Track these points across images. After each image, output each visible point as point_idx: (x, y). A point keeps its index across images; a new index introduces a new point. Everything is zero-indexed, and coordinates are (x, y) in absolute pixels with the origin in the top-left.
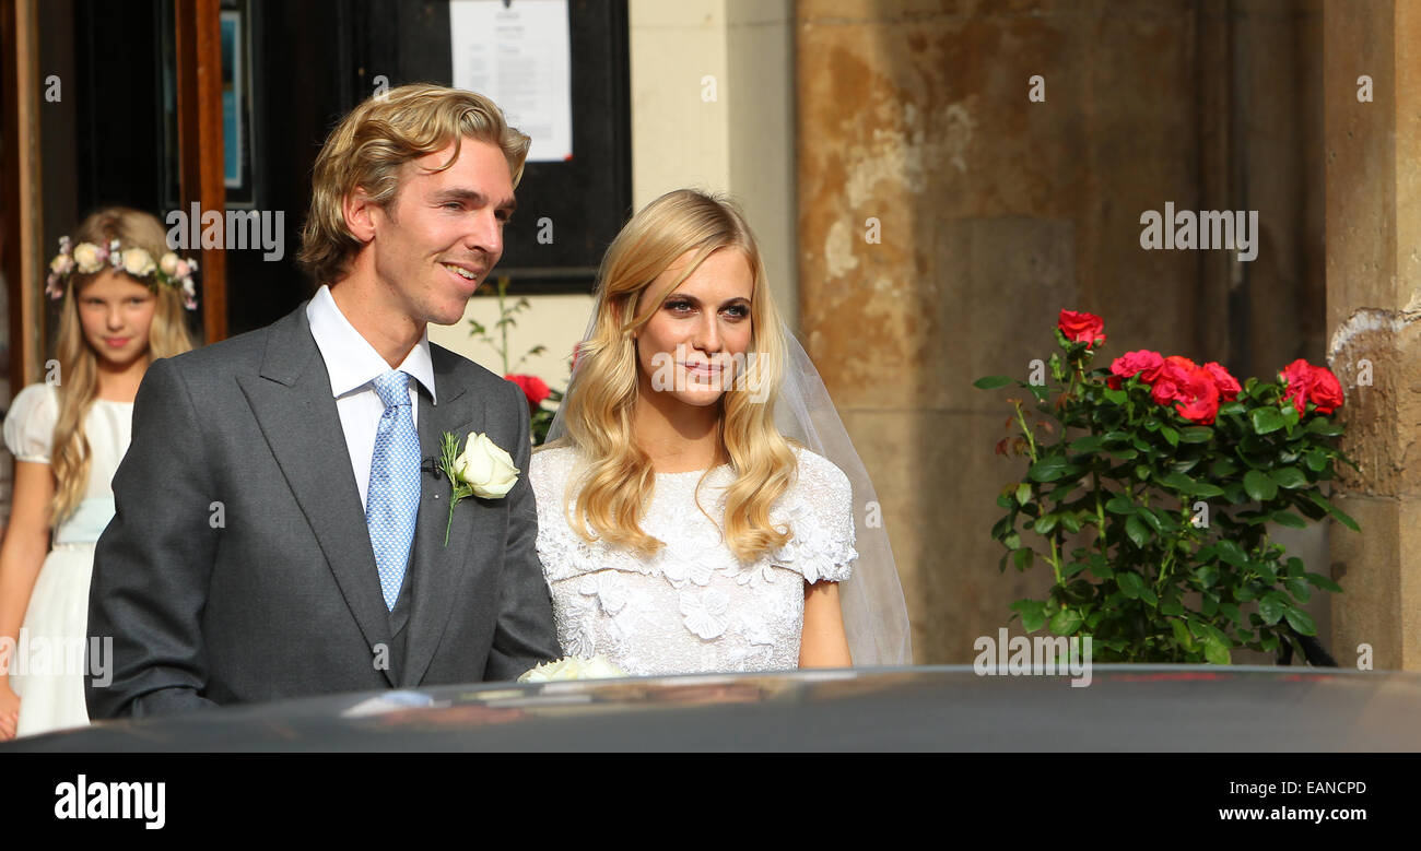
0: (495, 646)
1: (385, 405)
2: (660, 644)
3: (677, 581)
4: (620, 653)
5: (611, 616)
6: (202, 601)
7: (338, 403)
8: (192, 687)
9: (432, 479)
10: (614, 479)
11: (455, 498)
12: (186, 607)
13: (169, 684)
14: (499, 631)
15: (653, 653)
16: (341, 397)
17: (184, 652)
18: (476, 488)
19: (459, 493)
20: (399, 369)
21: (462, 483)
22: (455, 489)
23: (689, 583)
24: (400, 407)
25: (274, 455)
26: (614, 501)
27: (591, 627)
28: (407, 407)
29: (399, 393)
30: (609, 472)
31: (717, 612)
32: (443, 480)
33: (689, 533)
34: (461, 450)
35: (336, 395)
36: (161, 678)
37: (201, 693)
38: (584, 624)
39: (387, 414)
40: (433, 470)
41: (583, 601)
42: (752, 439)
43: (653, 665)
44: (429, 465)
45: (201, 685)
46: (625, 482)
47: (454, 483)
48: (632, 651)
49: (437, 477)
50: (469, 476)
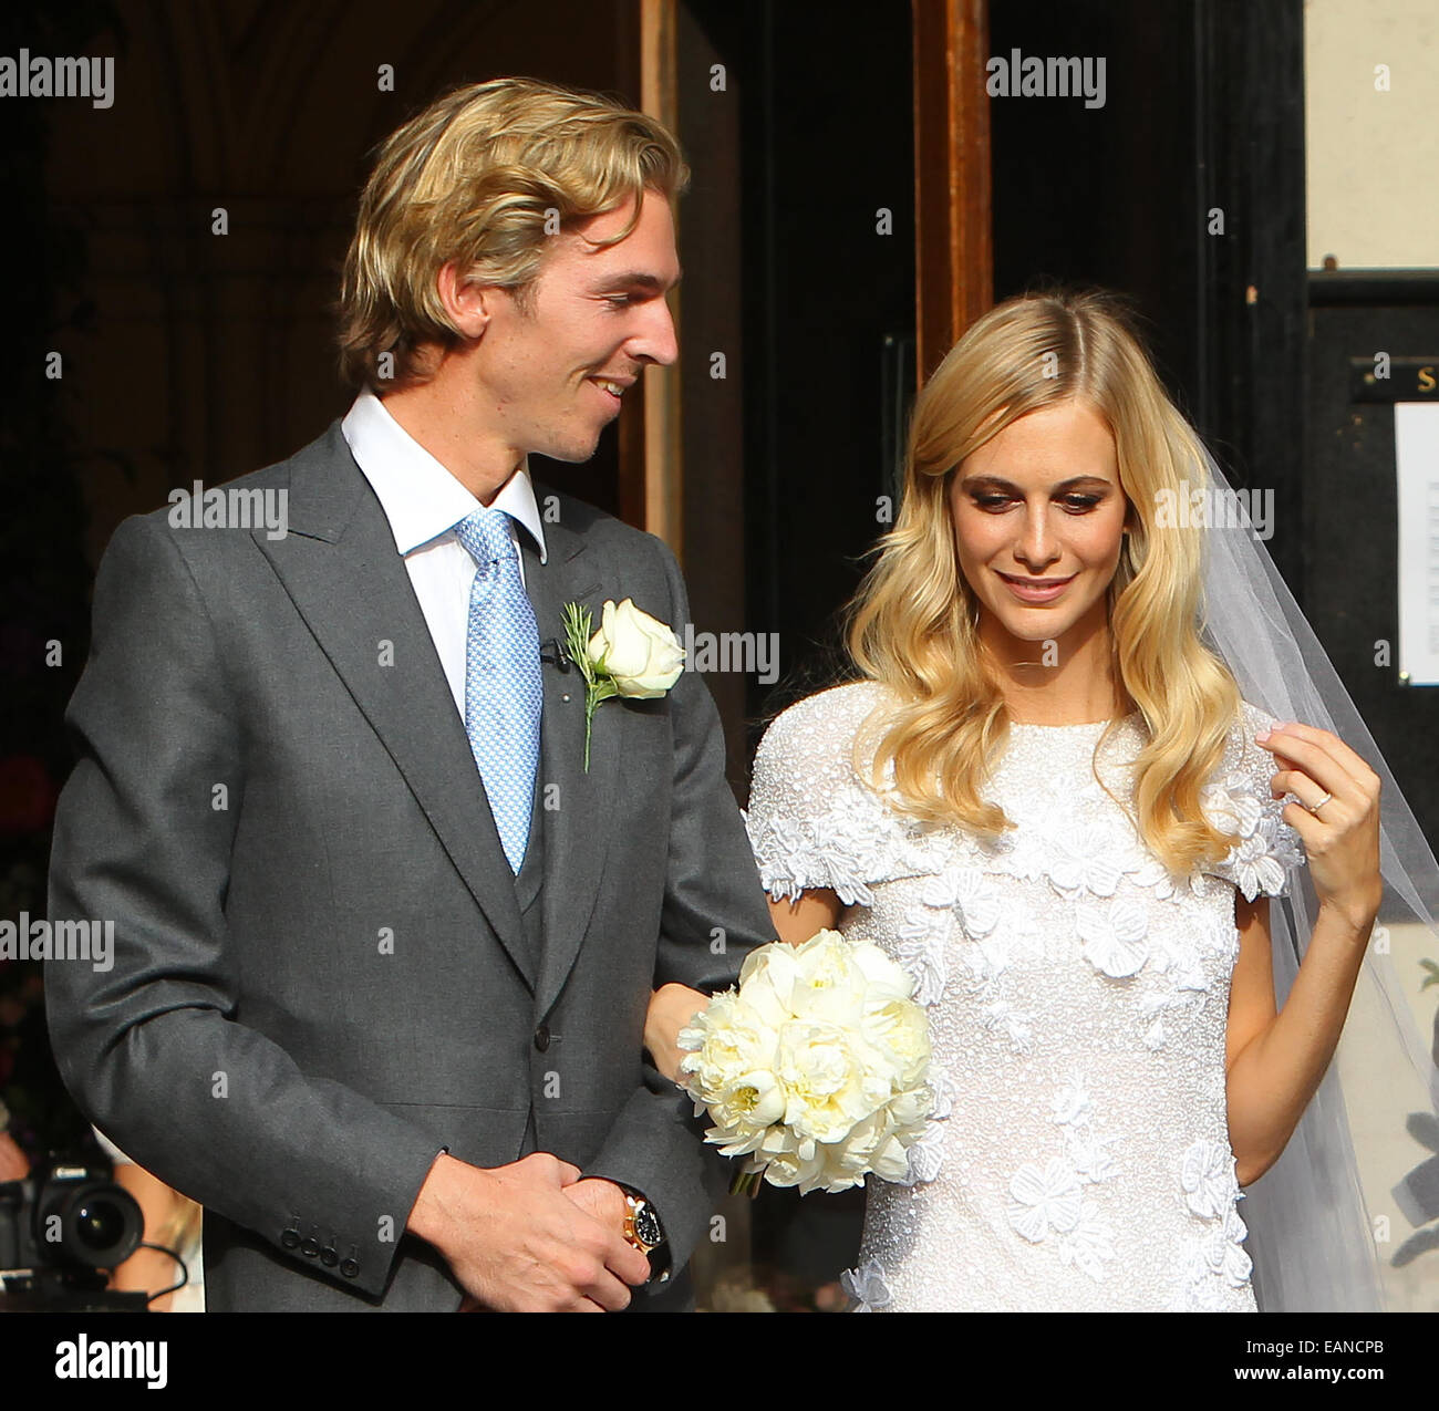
0: (665, 933)
1: (477, 563)
2: (1044, 982)
3: (1068, 890)
4: (984, 994)
5: (973, 940)
6: (225, 875)
7: (408, 562)
8: (215, 1008)
9: (556, 672)
10: (940, 724)
11: (592, 702)
12: (199, 885)
13: (184, 1002)
14: (670, 904)
15: (1034, 996)
16: (410, 553)
17: (203, 955)
18: (624, 681)
19: (600, 692)
20: (492, 507)
21: (602, 676)
22: (592, 687)
23: (1086, 892)
24: (502, 562)
25: (320, 646)
26: (941, 757)
27: (940, 956)
28: (512, 562)
29: (501, 543)
30: (929, 715)
31: (1132, 937)
32: (573, 673)
33: (1081, 816)
34: (597, 626)
35: (402, 550)
36: (169, 995)
37: (231, 1016)
38: (929, 950)
39: (483, 575)
40: (556, 659)
41: (927, 915)
42: (1167, 677)
43: (1033, 1014)
44: (550, 652)
45: (229, 1006)
46: (958, 727)
47: (588, 677)
48: (1003, 992)
49: (564, 670)
50: (613, 664)
